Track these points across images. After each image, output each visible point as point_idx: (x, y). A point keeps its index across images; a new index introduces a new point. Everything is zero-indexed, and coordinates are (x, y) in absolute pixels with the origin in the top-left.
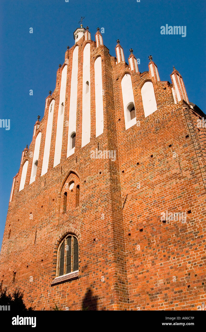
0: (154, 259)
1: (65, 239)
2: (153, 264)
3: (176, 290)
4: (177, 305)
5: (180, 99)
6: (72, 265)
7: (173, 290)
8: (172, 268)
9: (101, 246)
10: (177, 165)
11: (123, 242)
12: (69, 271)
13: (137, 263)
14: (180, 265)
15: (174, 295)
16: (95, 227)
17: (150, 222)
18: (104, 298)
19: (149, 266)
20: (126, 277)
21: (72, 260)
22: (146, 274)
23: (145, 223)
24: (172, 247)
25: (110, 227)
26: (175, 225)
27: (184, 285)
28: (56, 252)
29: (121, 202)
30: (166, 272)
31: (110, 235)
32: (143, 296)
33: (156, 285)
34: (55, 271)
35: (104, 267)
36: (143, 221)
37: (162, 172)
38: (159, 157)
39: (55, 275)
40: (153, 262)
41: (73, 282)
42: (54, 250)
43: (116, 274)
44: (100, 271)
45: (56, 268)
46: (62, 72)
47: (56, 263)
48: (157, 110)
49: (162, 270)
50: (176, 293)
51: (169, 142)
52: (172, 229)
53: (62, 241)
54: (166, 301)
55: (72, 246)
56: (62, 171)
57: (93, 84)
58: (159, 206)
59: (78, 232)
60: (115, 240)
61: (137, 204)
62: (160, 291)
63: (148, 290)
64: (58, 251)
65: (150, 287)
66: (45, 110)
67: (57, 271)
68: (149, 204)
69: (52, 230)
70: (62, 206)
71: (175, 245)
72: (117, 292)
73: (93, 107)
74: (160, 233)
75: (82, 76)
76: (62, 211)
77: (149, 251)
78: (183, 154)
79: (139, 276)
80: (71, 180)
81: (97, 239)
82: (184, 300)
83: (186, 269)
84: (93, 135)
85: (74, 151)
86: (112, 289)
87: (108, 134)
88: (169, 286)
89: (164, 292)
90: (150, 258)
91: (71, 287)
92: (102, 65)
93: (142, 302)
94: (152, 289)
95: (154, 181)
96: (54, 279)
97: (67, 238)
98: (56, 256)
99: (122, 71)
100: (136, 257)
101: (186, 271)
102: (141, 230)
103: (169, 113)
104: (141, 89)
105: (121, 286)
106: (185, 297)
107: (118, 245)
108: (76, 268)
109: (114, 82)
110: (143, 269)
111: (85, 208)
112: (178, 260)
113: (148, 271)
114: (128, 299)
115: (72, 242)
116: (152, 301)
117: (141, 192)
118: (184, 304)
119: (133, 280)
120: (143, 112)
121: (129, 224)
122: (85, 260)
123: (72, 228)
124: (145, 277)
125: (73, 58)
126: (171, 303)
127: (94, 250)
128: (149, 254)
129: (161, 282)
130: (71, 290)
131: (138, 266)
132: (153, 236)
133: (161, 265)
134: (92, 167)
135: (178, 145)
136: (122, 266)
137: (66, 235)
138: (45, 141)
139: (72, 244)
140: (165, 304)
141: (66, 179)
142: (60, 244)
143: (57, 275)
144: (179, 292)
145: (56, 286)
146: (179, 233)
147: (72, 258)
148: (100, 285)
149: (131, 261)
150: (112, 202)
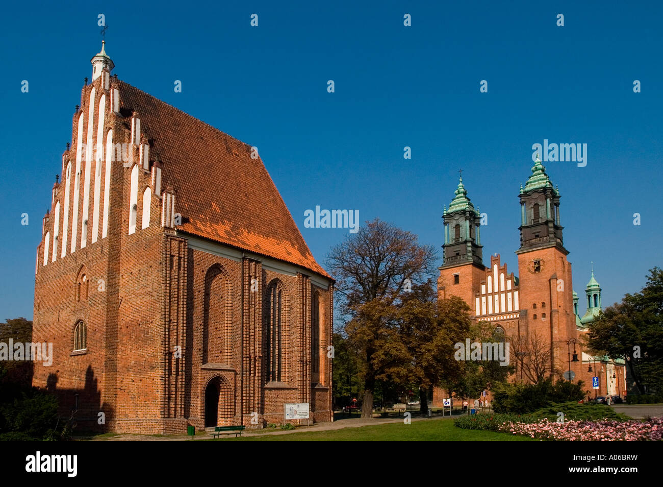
1: (79, 323)
2: (131, 351)
3: (139, 367)
4: (138, 376)
6: (83, 344)
7: (137, 368)
8: (139, 355)
9: (99, 335)
10: (152, 286)
11: (116, 333)
12: (82, 348)
13: (123, 348)
14: (142, 354)
15: (138, 370)
16: (96, 321)
17: (133, 323)
19: (129, 351)
20: (116, 356)
21: (83, 340)
22: (127, 356)
23: (130, 322)
24: (140, 342)
25: (105, 324)
26: (144, 328)
27: (142, 366)
28: (74, 332)
29: (118, 302)
30: (136, 357)
31: (104, 329)
32: (124, 369)
33: (131, 364)
34: (73, 346)
36: (129, 320)
37: (143, 287)
38: (143, 273)
41: (83, 356)
42: (72, 330)
43: (107, 355)
45: (73, 344)
46: (78, 121)
47: (73, 341)
48: (149, 227)
49: (134, 355)
51: (151, 263)
52: (142, 330)
53: (78, 325)
54: (134, 373)
55: (83, 330)
56: (77, 260)
57: (104, 170)
58: (138, 312)
59: (86, 320)
60: (107, 332)
61: (127, 307)
62: (132, 368)
63: (127, 365)
64: (75, 331)
67: (74, 346)
68: (134, 309)
69: (69, 313)
70: (77, 295)
71: (142, 342)
72: (106, 366)
74: (136, 332)
76: (77, 299)
77: (129, 342)
78: (156, 278)
79: (123, 357)
80: (83, 273)
81: (97, 330)
82: (141, 374)
83: (145, 357)
84: (100, 235)
85: (87, 244)
86: (103, 364)
87: (110, 239)
88: (136, 365)
89: (134, 368)
90: (130, 347)
93: (123, 372)
94: (129, 365)
95: (138, 292)
96: (72, 351)
98: (74, 335)
99: (133, 160)
100: (123, 344)
102: (127, 327)
103: (154, 235)
104: (143, 193)
105: (110, 362)
106: (142, 372)
107: (111, 336)
108: (85, 346)
109: (125, 170)
110: (126, 353)
111: (91, 302)
112: (142, 351)
114: (116, 370)
116: (127, 372)
117: (131, 298)
118: (141, 376)
119: (120, 359)
120: (142, 221)
121: (121, 321)
122: (90, 343)
123: (82, 316)
124: (126, 358)
126: (136, 374)
127: (95, 337)
128: (129, 344)
129: (133, 362)
130: (82, 361)
131: (123, 350)
132: (133, 332)
133: (134, 352)
134: (97, 268)
135: (155, 268)
136: (112, 350)
137: (79, 321)
139: (83, 328)
141: (80, 271)
142: (76, 326)
143: (74, 349)
144: (140, 369)
145: (74, 357)
146: (145, 335)
147: (83, 338)
148: (97, 361)
149: (120, 347)
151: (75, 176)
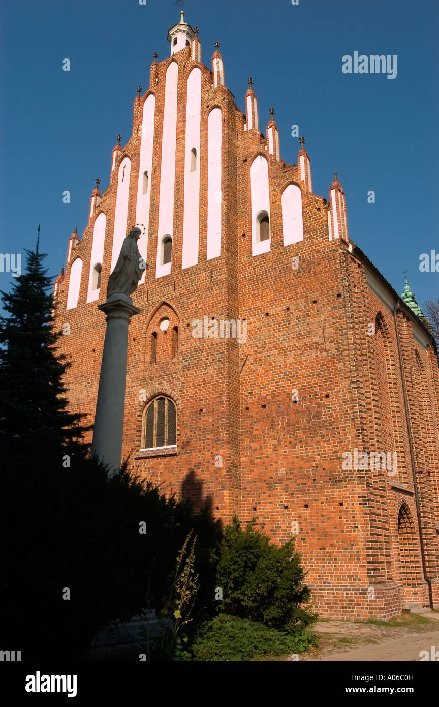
0: (277, 444)
1: (155, 400)
2: (275, 449)
3: (300, 481)
4: (298, 498)
5: (337, 236)
6: (166, 438)
7: (296, 482)
8: (297, 457)
9: (210, 420)
10: (321, 332)
11: (239, 417)
12: (161, 443)
13: (254, 445)
14: (307, 456)
15: (296, 487)
16: (202, 394)
17: (276, 399)
18: (212, 482)
19: (270, 451)
20: (240, 460)
21: (165, 430)
22: (266, 460)
23: (269, 398)
24: (300, 434)
26: (307, 408)
27: (309, 477)
28: (140, 416)
29: (239, 364)
30: (290, 461)
31: (224, 408)
32: (259, 484)
33: (277, 474)
34: (140, 441)
35: (213, 447)
36: (267, 395)
37: (299, 337)
38: (297, 313)
39: (140, 446)
40: (275, 447)
41: (167, 459)
42: (138, 413)
43: (230, 457)
44: (209, 451)
45: (140, 436)
46: (143, 105)
47: (141, 431)
48: (303, 239)
49: (285, 458)
50: (298, 484)
51: (315, 296)
52: (303, 412)
53: (150, 403)
54: (286, 492)
55: (166, 412)
56: (149, 297)
57: (204, 159)
58: (289, 380)
59: (176, 395)
60: (230, 415)
61: (261, 370)
62: (280, 481)
63: (266, 478)
64: (144, 414)
65: (269, 475)
66: (112, 174)
67: (142, 441)
68: (277, 375)
69: (133, 384)
70: (149, 352)
71: (304, 433)
72: (229, 478)
73: (204, 203)
74: (288, 414)
75: (185, 134)
76: (148, 359)
77: (271, 434)
78: (330, 319)
79: (256, 461)
80: (164, 315)
81: (204, 410)
82: (307, 494)
83: (314, 461)
84: (203, 254)
85: (170, 271)
86: (223, 474)
87: (228, 260)
88: (291, 476)
89: (285, 482)
90: (272, 442)
91: (164, 464)
92: (223, 131)
93: (257, 491)
94: (271, 478)
95: (287, 345)
96: (138, 451)
97: (157, 400)
98: (141, 421)
99: (254, 149)
100: (254, 438)
101: (314, 463)
102: (264, 406)
103: (319, 251)
104: (282, 194)
105: (234, 471)
106: (309, 490)
107: (233, 421)
108: (172, 441)
109: (239, 163)
110: (262, 454)
111: (187, 363)
112: (306, 449)
113: (267, 457)
114: (240, 486)
115: (166, 407)
116: (269, 490)
117: (268, 356)
118: (306, 497)
119: (248, 465)
120: (282, 235)
121: (247, 396)
122: (186, 434)
123: (166, 388)
124: (264, 463)
125: (166, 85)
126: (292, 494)
127: (200, 423)
128: (271, 437)
129: (283, 471)
130: (166, 469)
131: (255, 450)
132: (278, 416)
133: (285, 452)
134: (200, 306)
135: (325, 304)
136: (236, 447)
137: (157, 396)
138: (113, 233)
139: (166, 409)
140: (284, 495)
141: (156, 312)
142: (146, 405)
143: (142, 446)
144: (302, 484)
145: (143, 460)
146: (311, 419)
147: (165, 427)
148: (208, 468)
149: (247, 442)
150: (229, 365)
151: (137, 176)
